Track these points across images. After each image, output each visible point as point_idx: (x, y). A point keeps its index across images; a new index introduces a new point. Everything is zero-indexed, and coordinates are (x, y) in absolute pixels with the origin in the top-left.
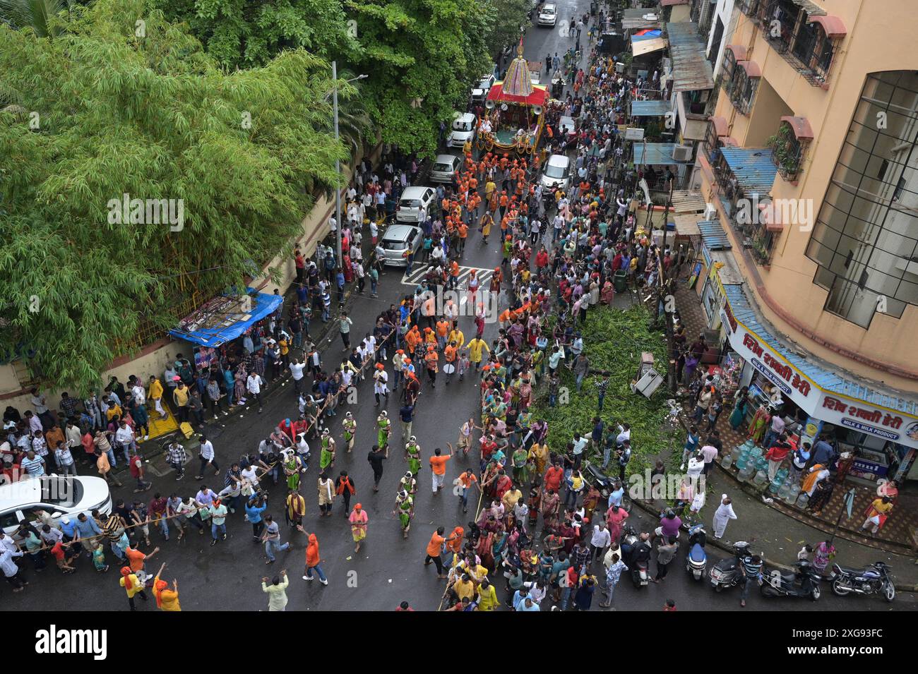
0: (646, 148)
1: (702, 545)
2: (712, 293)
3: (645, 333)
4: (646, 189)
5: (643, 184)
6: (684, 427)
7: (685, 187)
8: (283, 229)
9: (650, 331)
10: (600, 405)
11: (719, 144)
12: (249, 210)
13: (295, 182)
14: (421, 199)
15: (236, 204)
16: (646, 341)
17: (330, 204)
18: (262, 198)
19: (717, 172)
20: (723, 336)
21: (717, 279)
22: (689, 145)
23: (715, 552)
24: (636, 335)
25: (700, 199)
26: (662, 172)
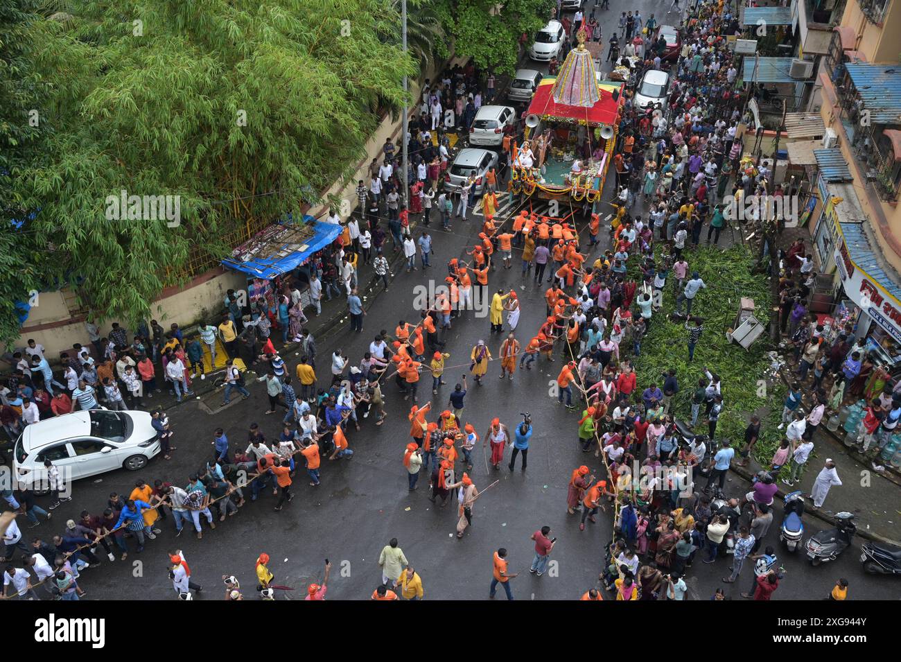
0: (759, 63)
1: (799, 514)
2: (827, 232)
3: (747, 275)
4: (756, 112)
5: (753, 104)
6: (786, 383)
7: (802, 108)
8: (343, 152)
9: (753, 274)
10: (691, 355)
11: (844, 58)
12: (307, 131)
13: (357, 99)
14: (497, 120)
15: (292, 123)
16: (748, 285)
17: (396, 124)
18: (322, 118)
19: (841, 92)
20: (837, 281)
21: (833, 216)
22: (810, 60)
23: (814, 522)
24: (736, 278)
25: (819, 123)
26: (776, 91)
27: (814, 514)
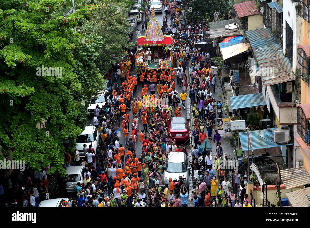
0: (251, 136)
4: (257, 173)
5: (253, 168)
7: (289, 165)
22: (286, 128)
25: (305, 174)
26: (268, 154)
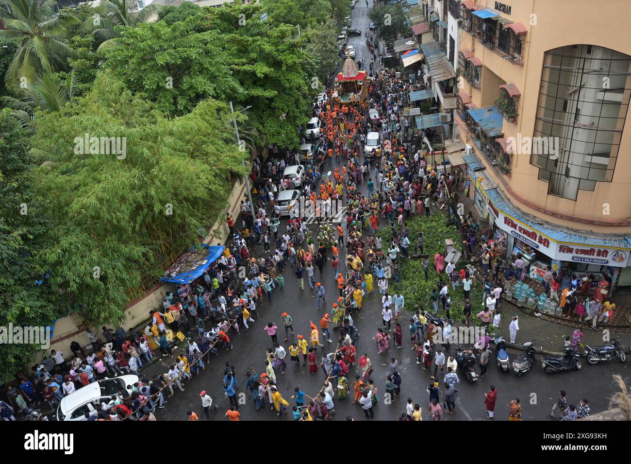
0: (424, 119)
1: (505, 349)
2: (480, 197)
3: (445, 228)
4: (428, 143)
5: (426, 140)
6: (480, 280)
7: (451, 137)
8: (218, 206)
9: (447, 226)
10: (427, 276)
11: (465, 108)
12: (195, 198)
13: (220, 176)
14: (296, 173)
15: (187, 195)
16: (446, 233)
17: (242, 186)
18: (202, 189)
19: (468, 125)
20: (491, 221)
21: (481, 188)
22: (448, 112)
23: (513, 352)
24: (439, 230)
25: (461, 142)
26: (435, 131)
27: (512, 347)
